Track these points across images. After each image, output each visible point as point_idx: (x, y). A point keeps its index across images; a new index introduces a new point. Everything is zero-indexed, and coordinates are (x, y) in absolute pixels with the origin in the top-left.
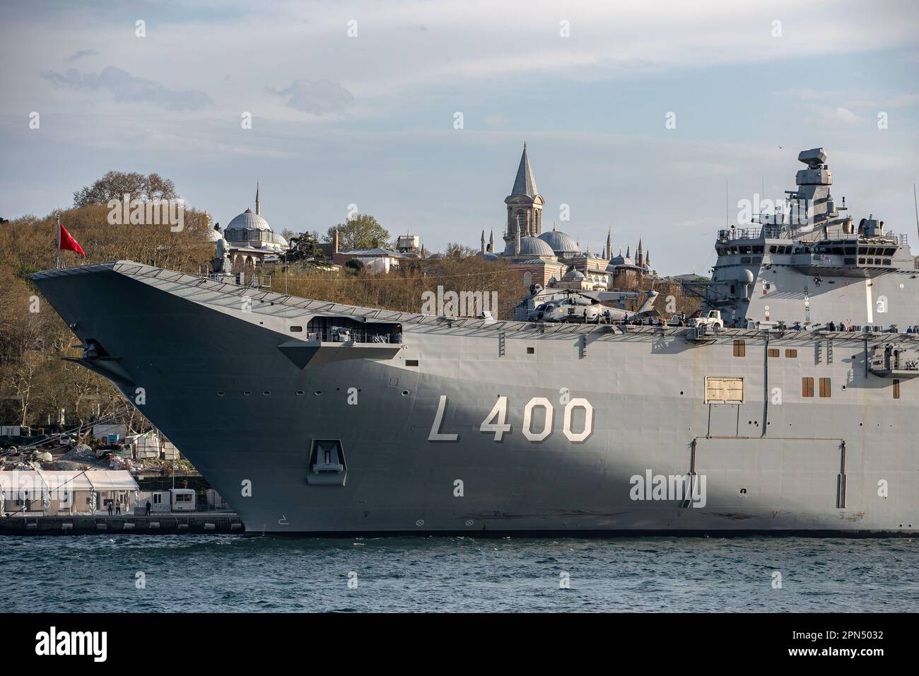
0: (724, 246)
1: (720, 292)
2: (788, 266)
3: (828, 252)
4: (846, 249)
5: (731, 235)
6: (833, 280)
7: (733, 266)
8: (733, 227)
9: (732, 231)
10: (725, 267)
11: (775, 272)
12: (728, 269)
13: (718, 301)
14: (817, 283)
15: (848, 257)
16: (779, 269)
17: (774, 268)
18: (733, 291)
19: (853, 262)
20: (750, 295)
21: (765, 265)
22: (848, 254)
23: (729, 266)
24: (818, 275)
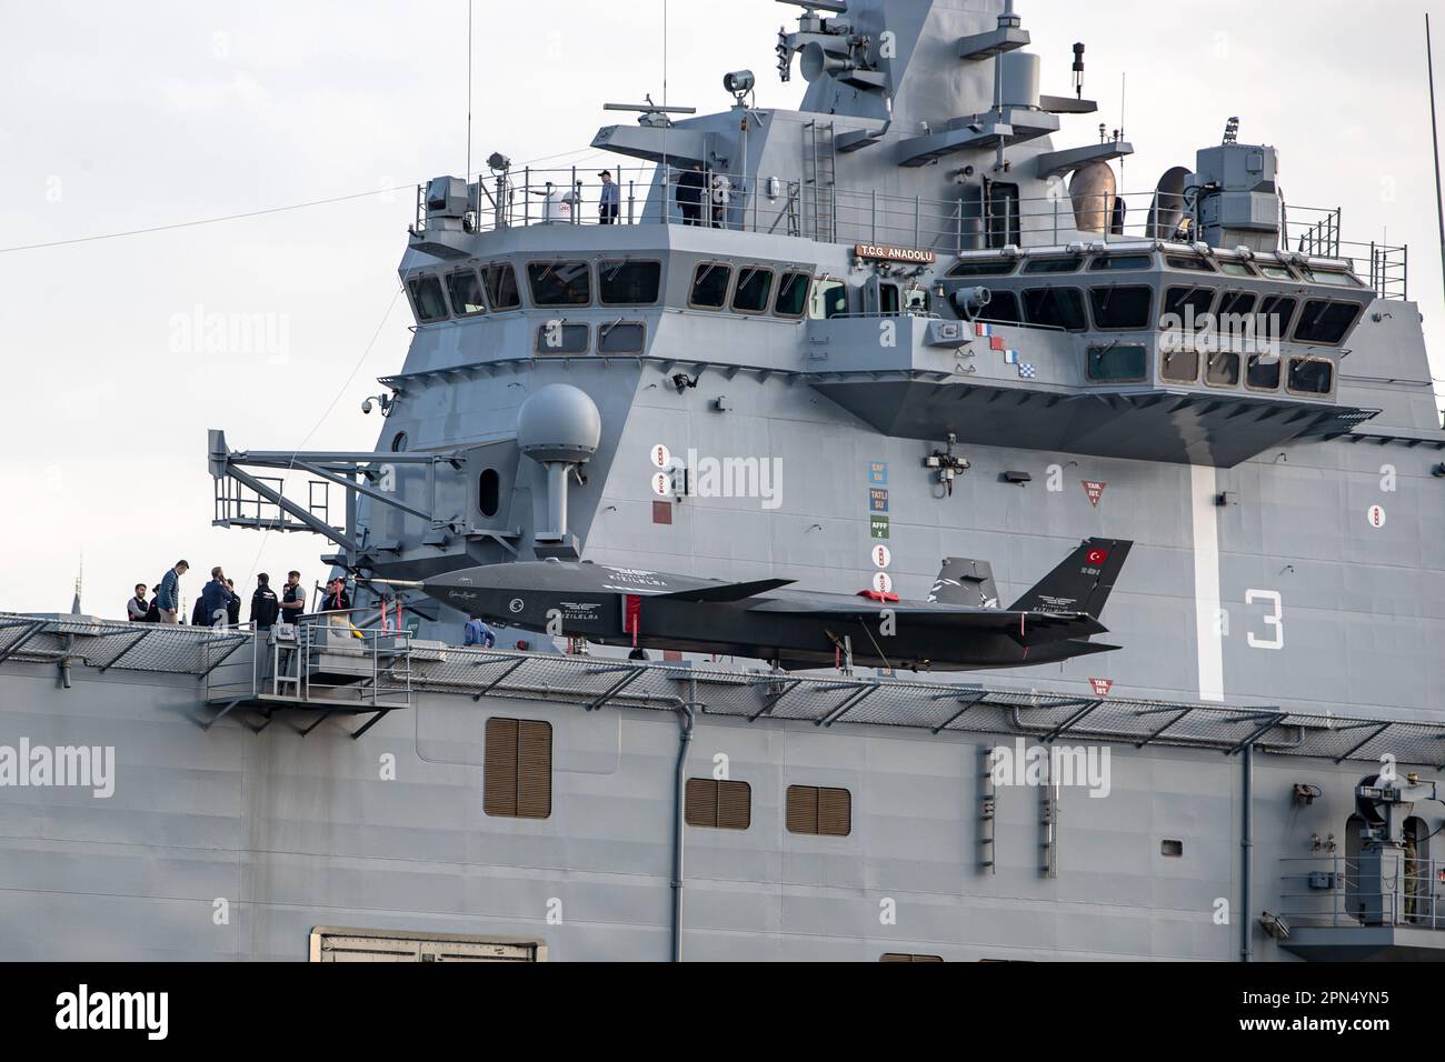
0: (449, 267)
1: (420, 506)
2: (790, 377)
3: (1000, 309)
4: (1099, 294)
5: (485, 203)
6: (1019, 467)
7: (493, 367)
8: (497, 161)
9: (491, 185)
10: (448, 375)
11: (716, 407)
12: (466, 387)
13: (409, 556)
14: (936, 478)
15: (1107, 339)
16: (738, 393)
17: (710, 386)
18: (489, 500)
19: (1137, 363)
20: (581, 521)
21: (666, 364)
22: (1107, 321)
23: (470, 371)
24: (944, 438)
